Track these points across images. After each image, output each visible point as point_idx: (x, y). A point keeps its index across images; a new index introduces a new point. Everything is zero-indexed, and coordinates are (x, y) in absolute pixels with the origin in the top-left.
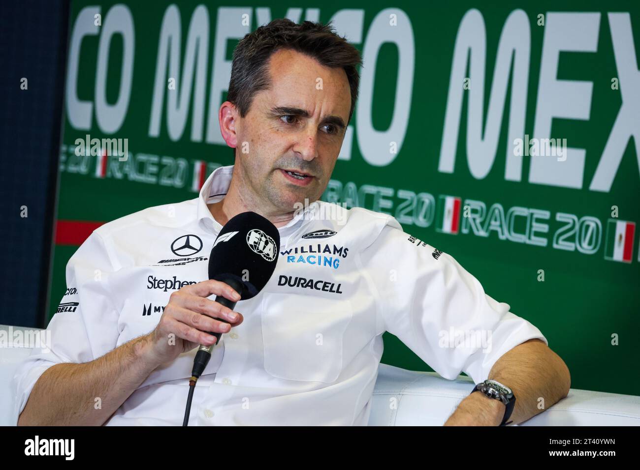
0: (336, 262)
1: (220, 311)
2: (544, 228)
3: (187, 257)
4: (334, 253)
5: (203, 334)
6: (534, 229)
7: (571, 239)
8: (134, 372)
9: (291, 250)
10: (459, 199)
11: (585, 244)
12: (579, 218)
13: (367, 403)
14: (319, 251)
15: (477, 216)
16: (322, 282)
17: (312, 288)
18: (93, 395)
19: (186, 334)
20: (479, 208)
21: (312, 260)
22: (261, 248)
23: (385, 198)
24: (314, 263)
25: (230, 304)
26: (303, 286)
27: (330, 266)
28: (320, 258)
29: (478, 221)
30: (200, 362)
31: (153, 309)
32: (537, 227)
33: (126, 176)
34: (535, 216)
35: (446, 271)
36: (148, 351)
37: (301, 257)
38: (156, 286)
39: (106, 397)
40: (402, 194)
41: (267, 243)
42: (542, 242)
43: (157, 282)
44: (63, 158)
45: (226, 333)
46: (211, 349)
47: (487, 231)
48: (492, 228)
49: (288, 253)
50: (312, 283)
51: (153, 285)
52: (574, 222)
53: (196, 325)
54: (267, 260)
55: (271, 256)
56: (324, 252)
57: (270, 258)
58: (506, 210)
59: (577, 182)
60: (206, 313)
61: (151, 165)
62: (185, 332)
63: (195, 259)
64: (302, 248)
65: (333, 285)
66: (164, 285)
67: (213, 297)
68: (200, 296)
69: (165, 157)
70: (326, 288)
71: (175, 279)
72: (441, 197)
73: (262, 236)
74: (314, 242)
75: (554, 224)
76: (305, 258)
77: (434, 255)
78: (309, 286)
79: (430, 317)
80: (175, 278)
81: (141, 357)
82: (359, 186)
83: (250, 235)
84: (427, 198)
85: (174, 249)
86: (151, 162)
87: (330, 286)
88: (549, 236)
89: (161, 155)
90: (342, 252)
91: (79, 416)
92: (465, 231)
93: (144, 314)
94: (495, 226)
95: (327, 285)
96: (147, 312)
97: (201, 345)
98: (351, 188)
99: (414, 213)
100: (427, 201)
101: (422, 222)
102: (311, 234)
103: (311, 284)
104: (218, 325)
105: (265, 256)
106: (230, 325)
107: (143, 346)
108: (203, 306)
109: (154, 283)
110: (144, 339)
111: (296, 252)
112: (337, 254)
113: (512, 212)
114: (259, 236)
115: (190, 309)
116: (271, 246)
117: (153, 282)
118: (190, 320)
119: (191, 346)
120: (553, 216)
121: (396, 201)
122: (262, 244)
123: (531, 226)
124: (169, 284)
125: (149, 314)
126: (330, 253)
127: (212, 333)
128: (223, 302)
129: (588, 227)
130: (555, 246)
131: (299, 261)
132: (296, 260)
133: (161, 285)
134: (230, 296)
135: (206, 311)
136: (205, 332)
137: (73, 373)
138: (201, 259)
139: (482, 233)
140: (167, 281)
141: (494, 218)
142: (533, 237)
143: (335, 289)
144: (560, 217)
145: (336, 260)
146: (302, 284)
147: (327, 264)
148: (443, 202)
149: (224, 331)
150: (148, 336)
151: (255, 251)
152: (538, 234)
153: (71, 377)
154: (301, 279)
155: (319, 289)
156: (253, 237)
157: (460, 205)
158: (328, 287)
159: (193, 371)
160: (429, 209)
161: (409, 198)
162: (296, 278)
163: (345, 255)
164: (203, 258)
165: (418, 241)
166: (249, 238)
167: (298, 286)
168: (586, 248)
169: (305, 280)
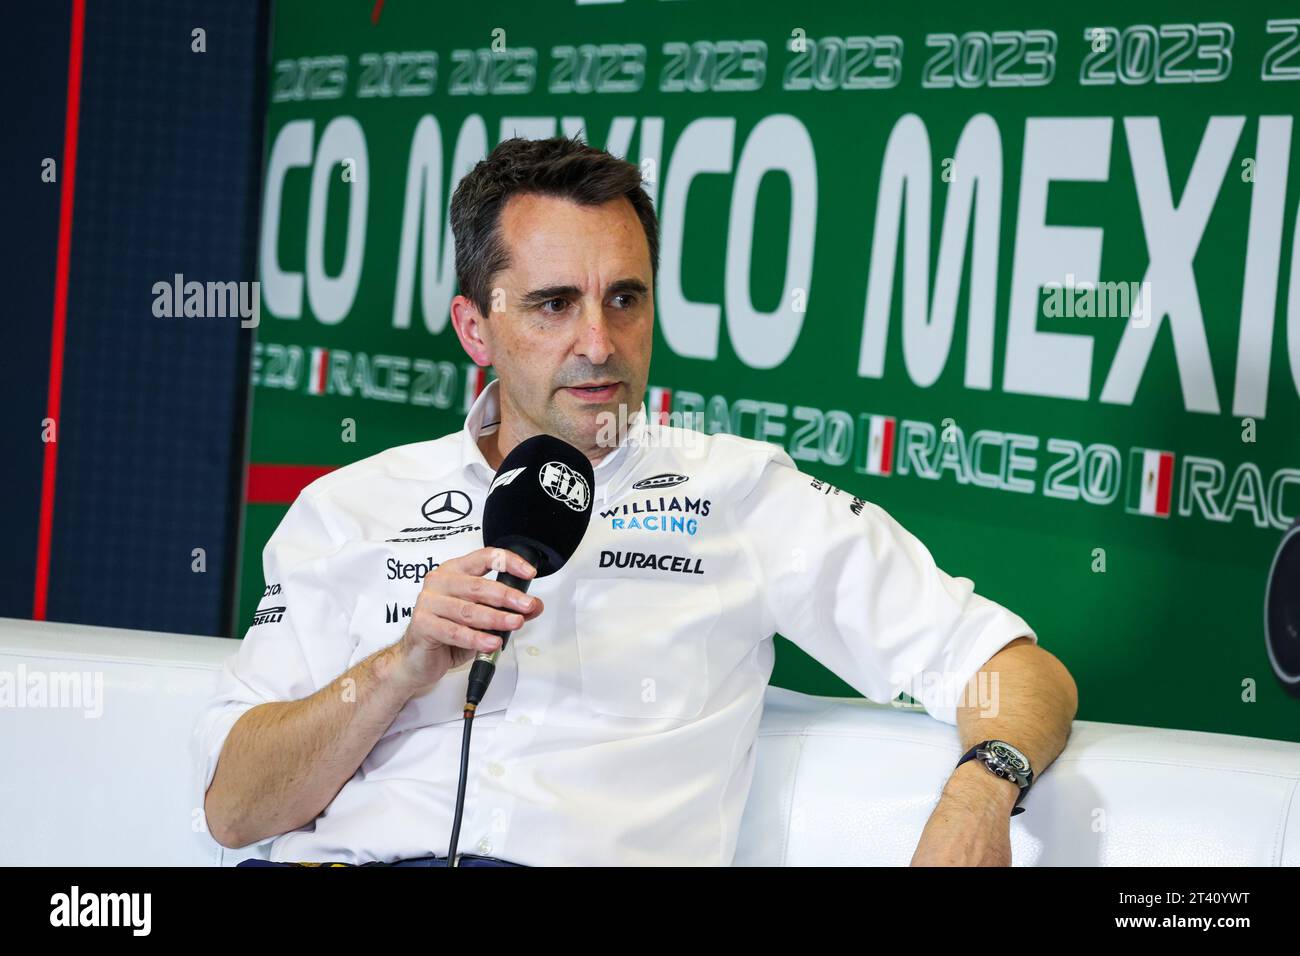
0: (692, 524)
1: (505, 595)
2: (1030, 464)
3: (446, 525)
4: (687, 510)
5: (480, 633)
6: (1013, 466)
7: (1072, 481)
8: (379, 704)
9: (617, 509)
10: (892, 419)
11: (1095, 489)
12: (1085, 447)
13: (751, 748)
14: (663, 509)
15: (920, 446)
16: (670, 557)
17: (654, 568)
18: (317, 748)
19: (454, 637)
20: (923, 434)
21: (651, 523)
22: (563, 490)
23: (774, 419)
24: (656, 528)
25: (520, 584)
26: (639, 566)
27: (682, 530)
28: (664, 520)
29: (924, 454)
30: (478, 680)
31: (400, 613)
32: (1018, 463)
33: (357, 391)
34: (1014, 445)
35: (873, 536)
36: (396, 670)
37: (634, 520)
38: (402, 574)
39: (337, 749)
40: (801, 413)
41: (572, 482)
42: (1027, 486)
43: (402, 569)
44: (257, 364)
45: (517, 629)
46: (495, 658)
47: (937, 471)
48: (945, 465)
49: (613, 515)
50: (654, 560)
51: (397, 574)
52: (1077, 452)
53: (469, 620)
54: (575, 509)
55: (581, 502)
56: (670, 509)
57: (580, 507)
58: (968, 434)
59: (1080, 390)
60: (483, 601)
61: (397, 374)
62: (452, 634)
63: (460, 529)
64: (635, 505)
65: (688, 561)
66: (414, 572)
67: (493, 575)
68: (471, 575)
69: (419, 360)
70: (677, 567)
71: (431, 562)
72: (864, 416)
73: (564, 472)
74: (654, 495)
75: (1045, 458)
76: (641, 522)
77: (853, 508)
78: (650, 565)
79: (849, 611)
80: (430, 559)
81: (385, 680)
82: (730, 402)
83: (544, 471)
84: (841, 419)
85: (427, 512)
86: (397, 368)
87: (683, 563)
88: (1037, 476)
89: (413, 356)
90: (701, 507)
91: (299, 783)
92: (902, 471)
93: (388, 621)
94: (949, 461)
95: (679, 561)
96: (391, 617)
97: (478, 652)
98: (717, 404)
99: (821, 443)
100: (841, 424)
101: (833, 457)
102: (648, 482)
103: (653, 562)
104: (503, 617)
105: (571, 504)
106: (521, 616)
107: (387, 663)
108: (477, 590)
109: (398, 571)
110: (388, 651)
111: (626, 512)
112: (692, 512)
113: (978, 439)
114: (558, 472)
115: (457, 597)
116: (579, 487)
117: (396, 569)
118: (459, 615)
119: (463, 655)
120: (1043, 444)
121: (792, 424)
122: (565, 485)
123: (1008, 462)
124: (422, 571)
125: (395, 620)
126: (680, 510)
127: (494, 632)
128: (509, 583)
129: (1098, 461)
130: (1047, 492)
131: (630, 526)
132: (626, 525)
133: (409, 573)
134: (519, 571)
135: (482, 597)
136: (483, 630)
137: (283, 717)
138: (470, 529)
139: (931, 474)
140: (418, 566)
141: (948, 449)
142: (1012, 479)
143: (692, 566)
144: (1055, 445)
145: (690, 521)
146: (639, 563)
147: (677, 528)
148: (867, 424)
149: (514, 627)
150: (395, 646)
151: (555, 497)
152: (1019, 474)
153: (279, 723)
154: (635, 555)
155: (667, 569)
156: (550, 474)
157: (894, 429)
158: (680, 564)
159: (468, 695)
160: (844, 437)
161: (813, 420)
162: (629, 554)
163: (705, 512)
164: (474, 527)
165: (826, 486)
166: (543, 476)
167: (632, 566)
168: (1096, 495)
169: (642, 556)
